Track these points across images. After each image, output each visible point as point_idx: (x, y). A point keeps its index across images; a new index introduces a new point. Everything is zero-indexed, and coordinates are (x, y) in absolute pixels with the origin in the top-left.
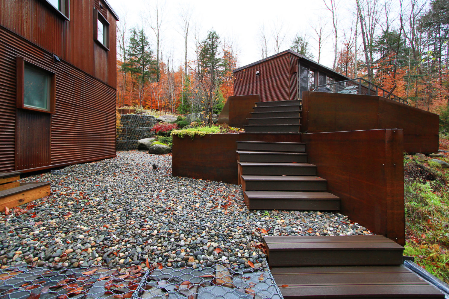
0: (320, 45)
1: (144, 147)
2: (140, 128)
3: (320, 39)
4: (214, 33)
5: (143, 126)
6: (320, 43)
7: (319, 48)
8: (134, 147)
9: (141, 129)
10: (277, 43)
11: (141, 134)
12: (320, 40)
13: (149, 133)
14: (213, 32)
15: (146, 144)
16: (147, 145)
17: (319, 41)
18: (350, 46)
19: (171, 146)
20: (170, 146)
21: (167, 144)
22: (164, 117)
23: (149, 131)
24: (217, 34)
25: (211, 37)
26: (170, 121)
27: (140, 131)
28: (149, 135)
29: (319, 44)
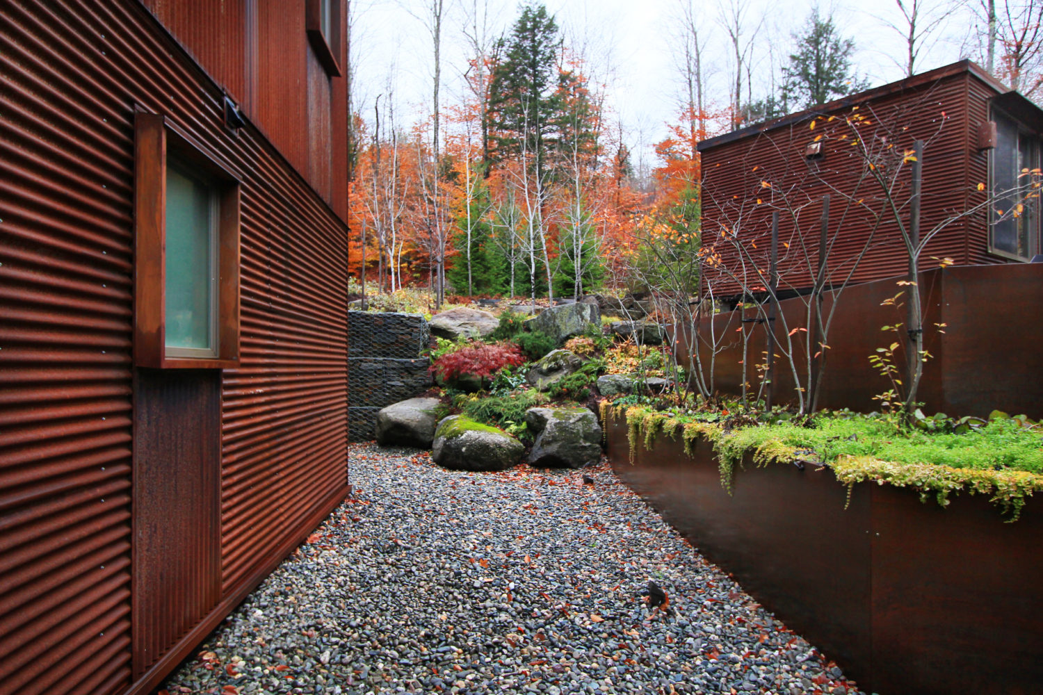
0: (911, 50)
1: (408, 435)
2: (375, 362)
3: (913, 26)
4: (542, 13)
5: (388, 355)
6: (911, 41)
7: (908, 61)
8: (359, 432)
9: (380, 366)
10: (736, 45)
11: (379, 382)
12: (912, 32)
13: (410, 381)
14: (535, 10)
15: (413, 424)
16: (420, 430)
17: (908, 35)
18: (1024, 49)
19: (521, 436)
20: (516, 435)
21: (504, 427)
22: (452, 318)
23: (409, 370)
24: (550, 13)
25: (529, 25)
26: (474, 332)
27: (377, 373)
28: (411, 387)
29: (908, 45)
